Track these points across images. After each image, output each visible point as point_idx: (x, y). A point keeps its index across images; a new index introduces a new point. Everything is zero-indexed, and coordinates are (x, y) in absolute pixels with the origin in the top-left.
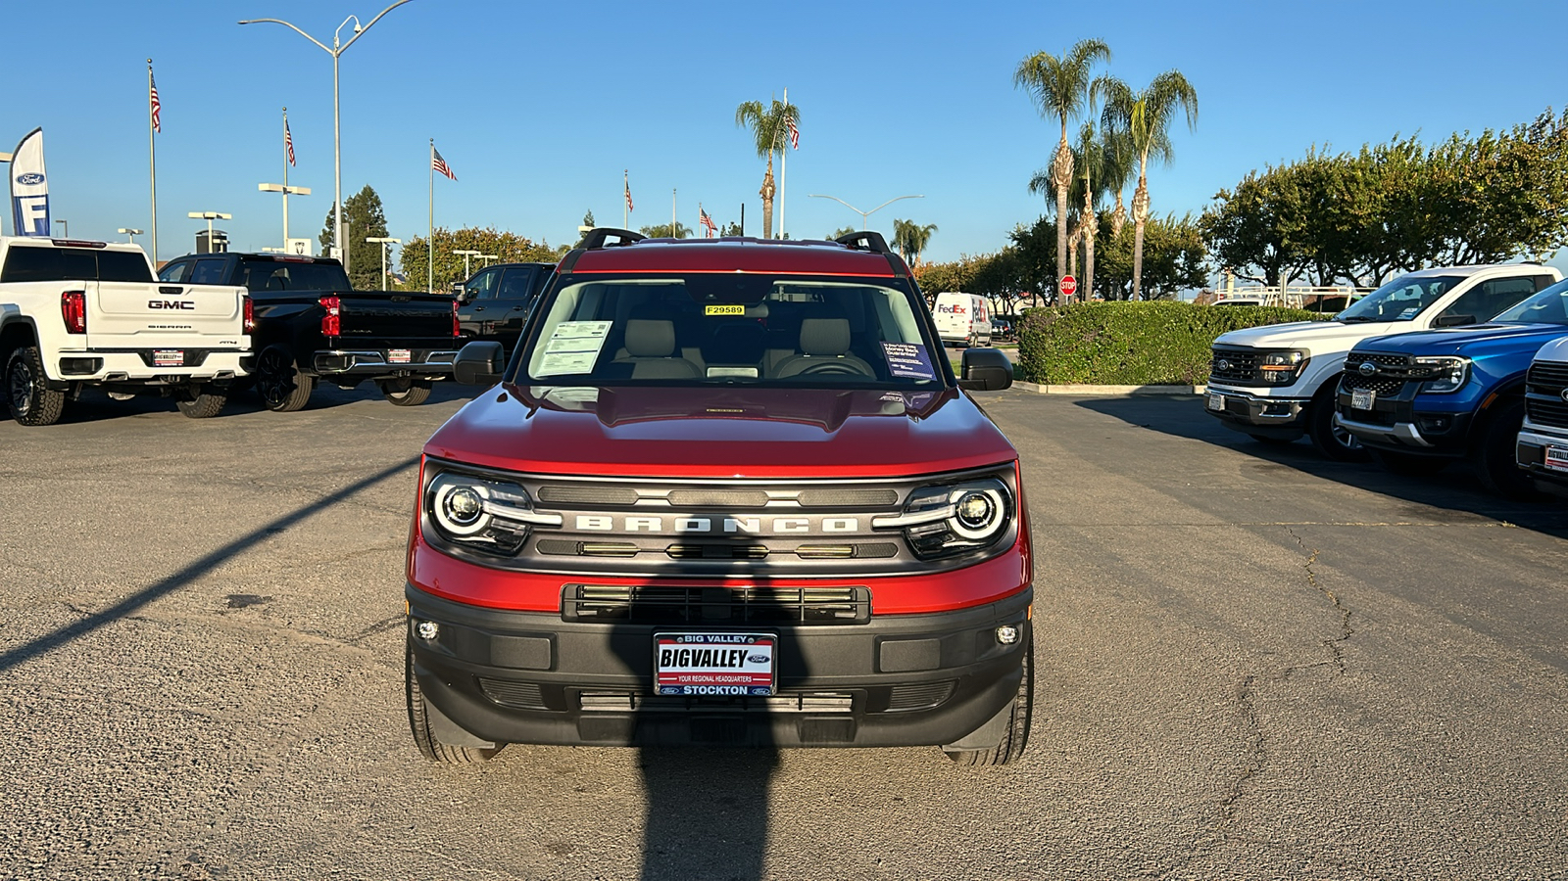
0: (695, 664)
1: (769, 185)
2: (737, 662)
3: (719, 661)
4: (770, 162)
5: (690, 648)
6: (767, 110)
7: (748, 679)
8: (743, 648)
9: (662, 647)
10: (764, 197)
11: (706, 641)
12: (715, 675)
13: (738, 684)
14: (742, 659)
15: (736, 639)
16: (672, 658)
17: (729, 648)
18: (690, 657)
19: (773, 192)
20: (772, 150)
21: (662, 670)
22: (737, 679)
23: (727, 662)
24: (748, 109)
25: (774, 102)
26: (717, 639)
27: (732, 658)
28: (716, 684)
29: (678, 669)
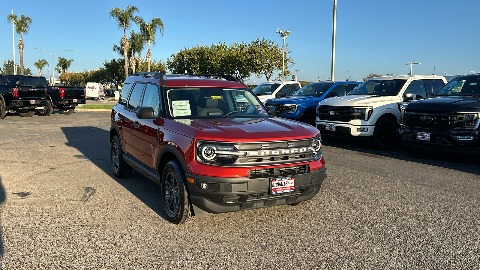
0: (279, 186)
1: (21, 44)
2: (287, 184)
3: (283, 185)
4: (21, 36)
5: (278, 182)
6: (19, 18)
7: (289, 188)
8: (288, 181)
9: (273, 182)
10: (20, 48)
11: (282, 180)
12: (283, 188)
13: (287, 189)
14: (288, 183)
15: (288, 179)
16: (274, 185)
17: (286, 181)
18: (278, 184)
19: (23, 46)
20: (22, 32)
21: (273, 188)
22: (287, 188)
23: (285, 185)
24: (11, 16)
25: (22, 16)
26: (284, 179)
27: (286, 183)
28: (283, 190)
29: (276, 187)
